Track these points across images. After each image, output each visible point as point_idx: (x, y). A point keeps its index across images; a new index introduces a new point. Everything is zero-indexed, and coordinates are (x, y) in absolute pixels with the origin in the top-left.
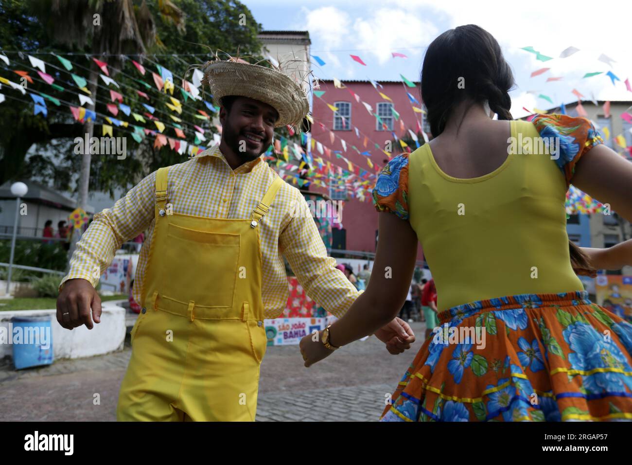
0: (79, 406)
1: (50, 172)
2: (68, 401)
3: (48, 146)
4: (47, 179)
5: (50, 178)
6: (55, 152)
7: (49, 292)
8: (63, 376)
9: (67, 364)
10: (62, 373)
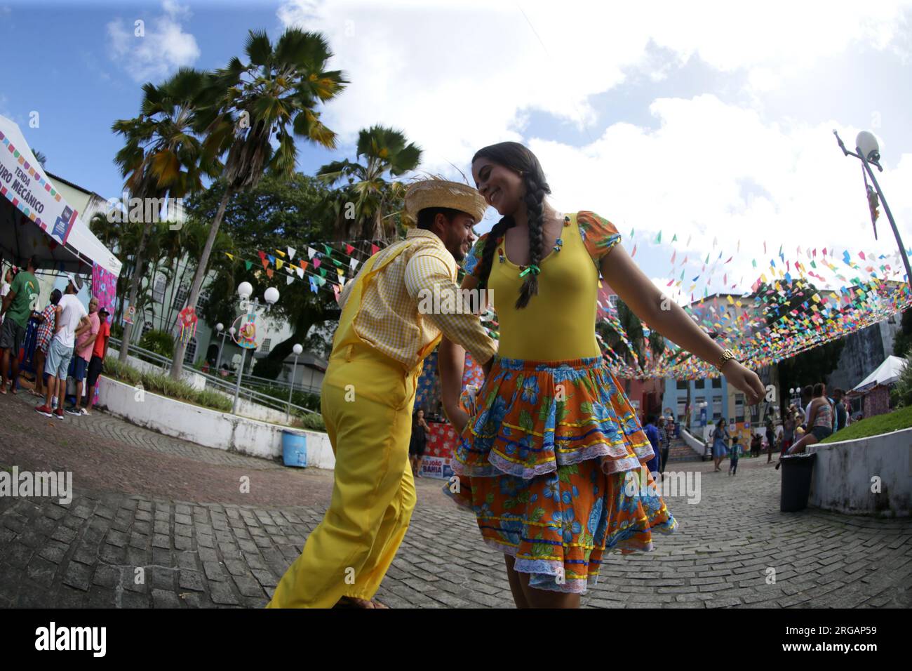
0: (317, 492)
1: (322, 346)
2: (311, 488)
3: (323, 328)
4: (320, 351)
5: (322, 350)
6: (326, 331)
7: (312, 426)
8: (312, 477)
9: (317, 471)
10: (312, 475)
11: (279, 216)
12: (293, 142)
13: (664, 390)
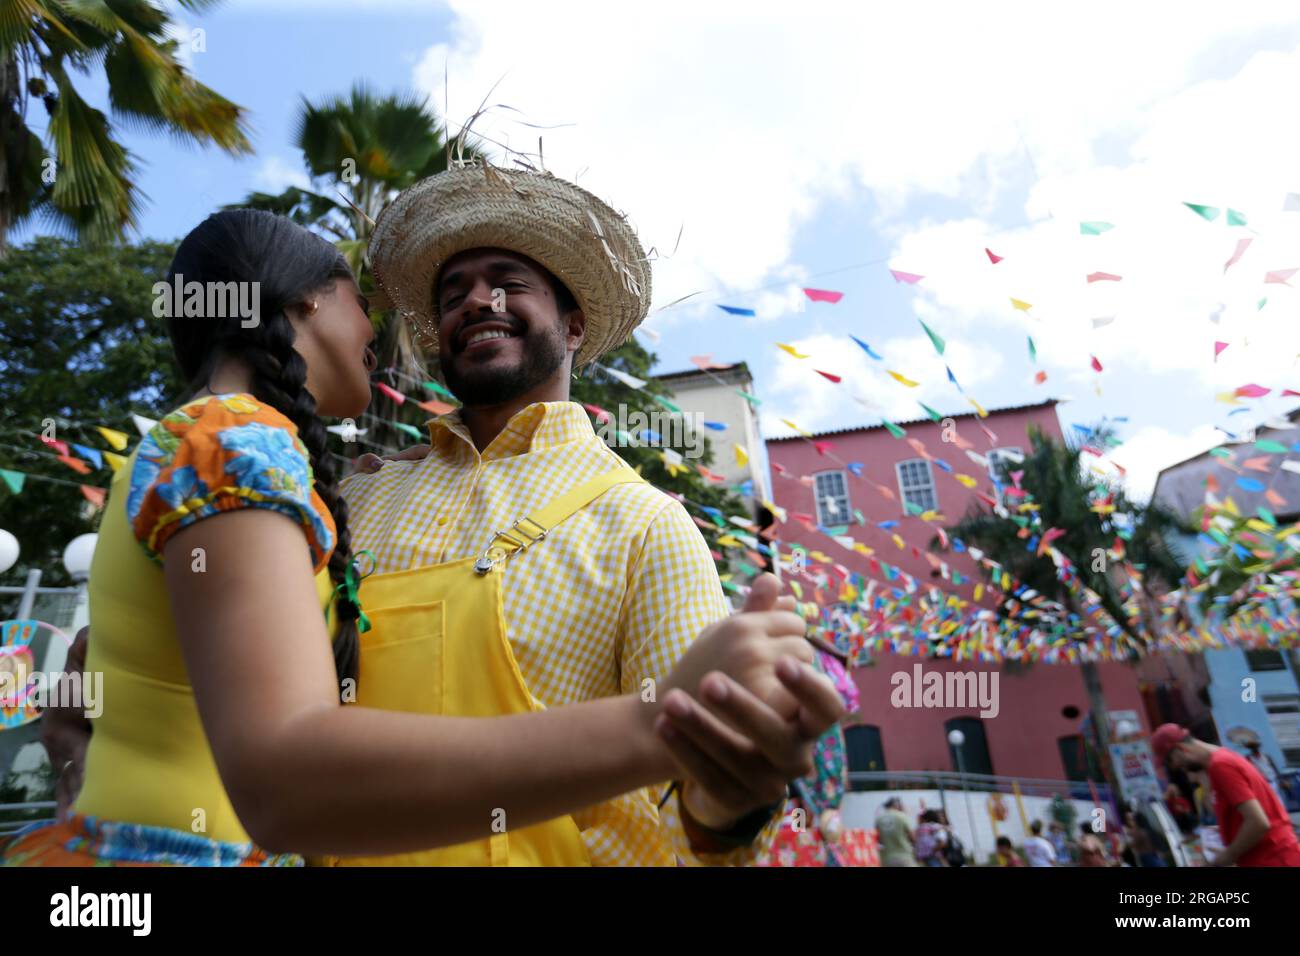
11: (135, 355)
12: (109, 128)
13: (1208, 679)
